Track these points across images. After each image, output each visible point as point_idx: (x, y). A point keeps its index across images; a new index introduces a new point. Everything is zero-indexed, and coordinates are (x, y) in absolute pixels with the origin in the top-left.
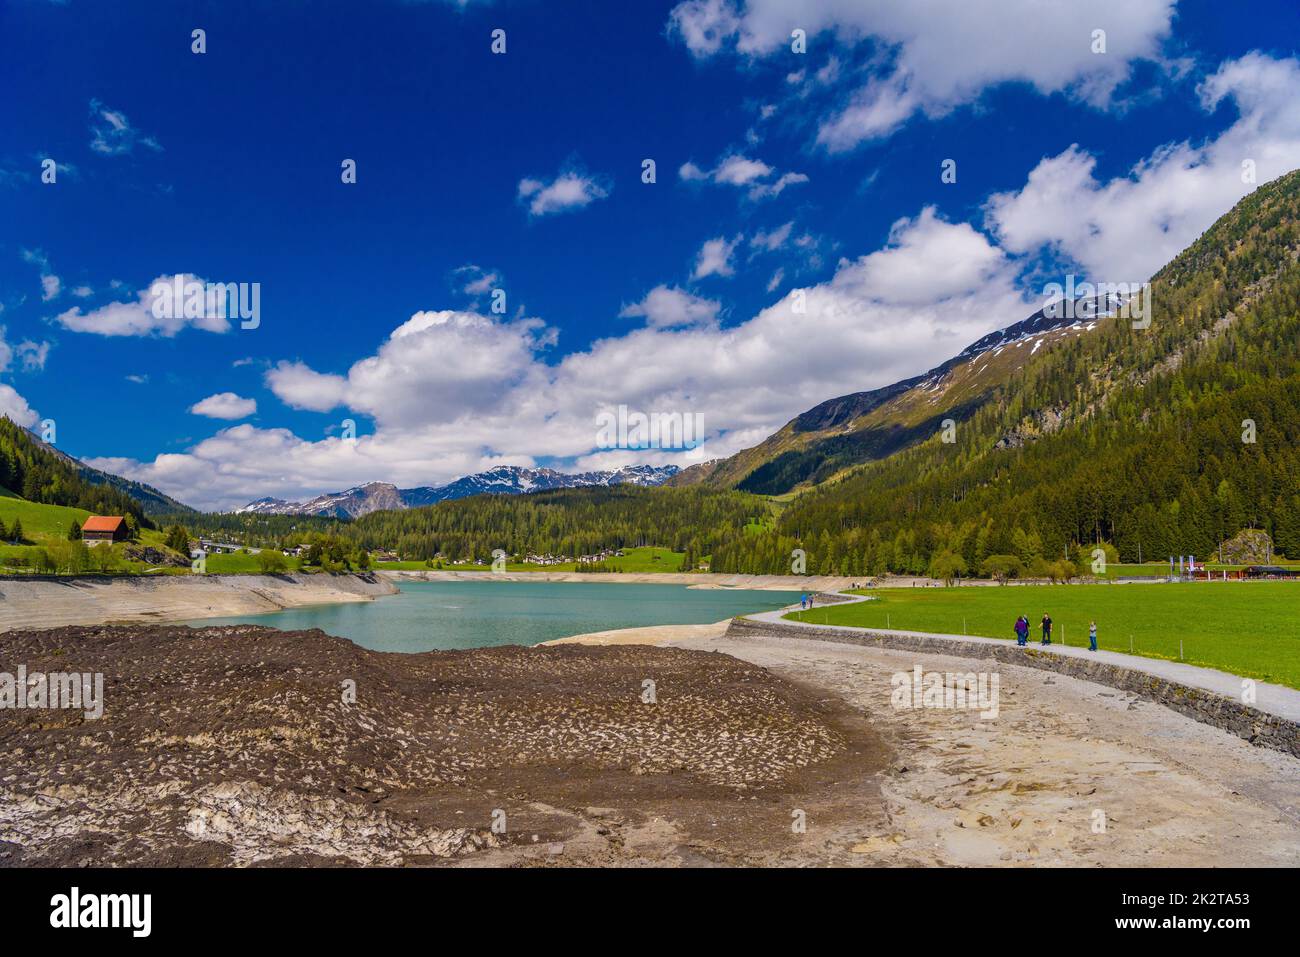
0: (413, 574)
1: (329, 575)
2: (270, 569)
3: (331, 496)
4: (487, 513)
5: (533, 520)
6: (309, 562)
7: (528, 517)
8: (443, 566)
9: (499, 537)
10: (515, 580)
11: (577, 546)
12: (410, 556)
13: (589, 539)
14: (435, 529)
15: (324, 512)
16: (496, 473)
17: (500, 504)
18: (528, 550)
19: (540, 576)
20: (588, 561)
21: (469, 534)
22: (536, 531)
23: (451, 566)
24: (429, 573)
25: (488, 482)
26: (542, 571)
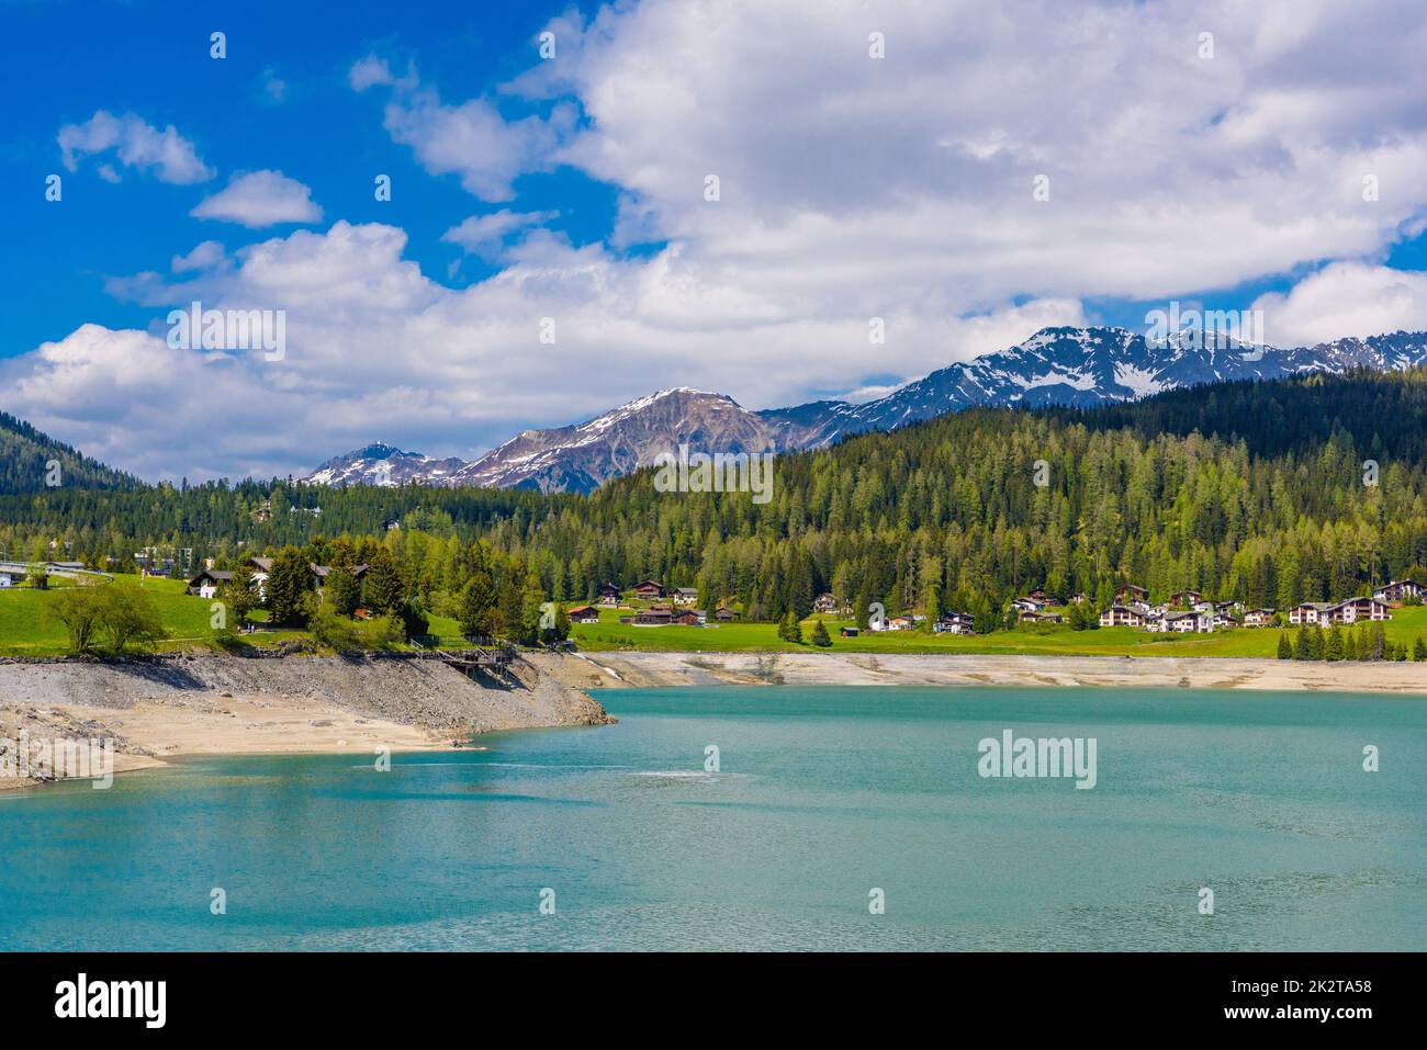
0: (734, 662)
1: (337, 660)
2: (102, 639)
3: (552, 435)
4: (985, 468)
5: (1137, 490)
6: (264, 616)
7: (1121, 477)
8: (835, 638)
9: (1019, 542)
10: (1070, 683)
11: (1287, 571)
12: (739, 606)
13: (1329, 545)
14: (817, 520)
15: (530, 483)
16: (1040, 350)
17: (1028, 437)
18: (1120, 586)
19: (1156, 672)
20: (1325, 623)
21: (923, 535)
22: (1148, 523)
23: (861, 639)
24: (785, 658)
25: (1019, 380)
26: (1161, 654)
